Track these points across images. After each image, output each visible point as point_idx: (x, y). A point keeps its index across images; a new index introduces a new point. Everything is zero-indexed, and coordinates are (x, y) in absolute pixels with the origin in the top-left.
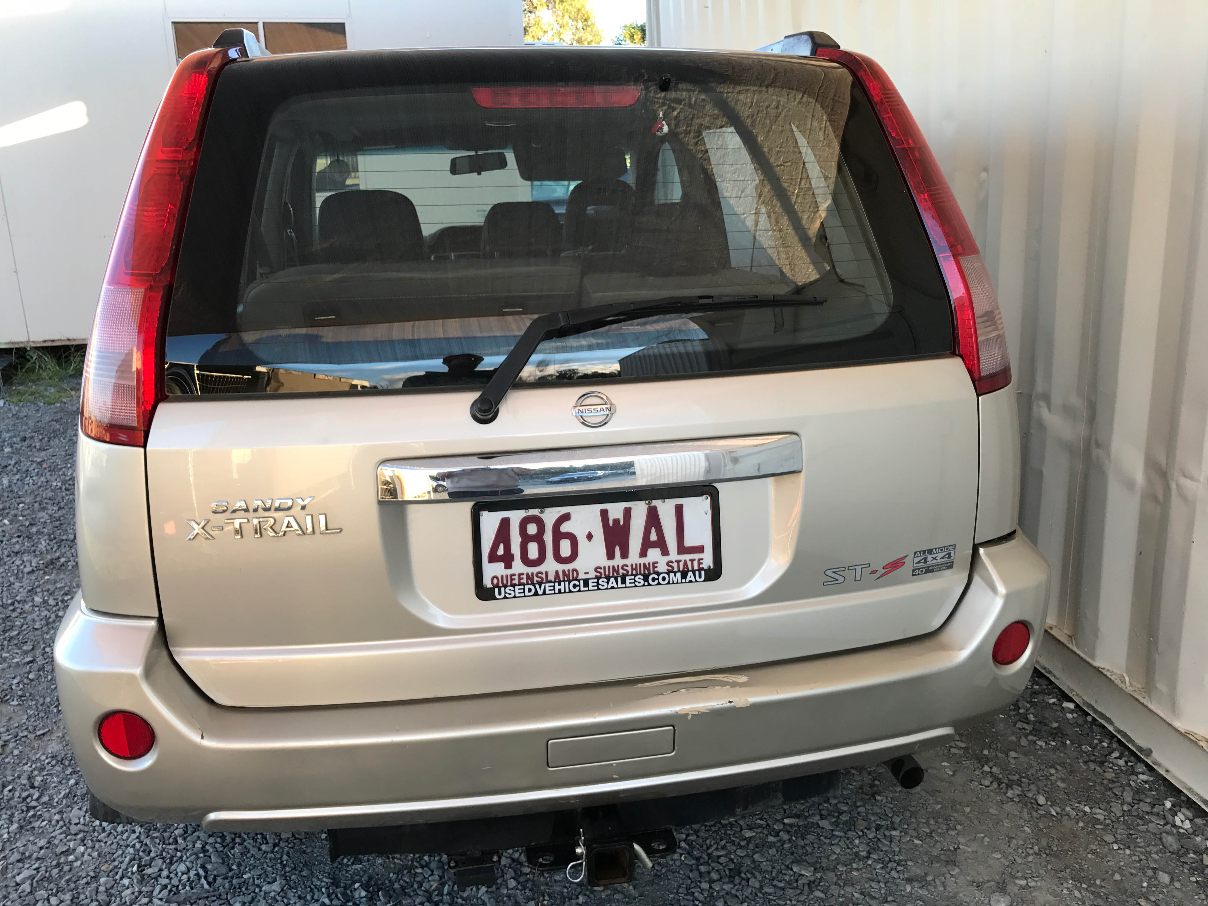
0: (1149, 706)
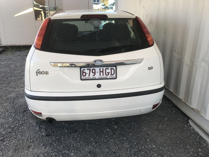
0: (187, 104)
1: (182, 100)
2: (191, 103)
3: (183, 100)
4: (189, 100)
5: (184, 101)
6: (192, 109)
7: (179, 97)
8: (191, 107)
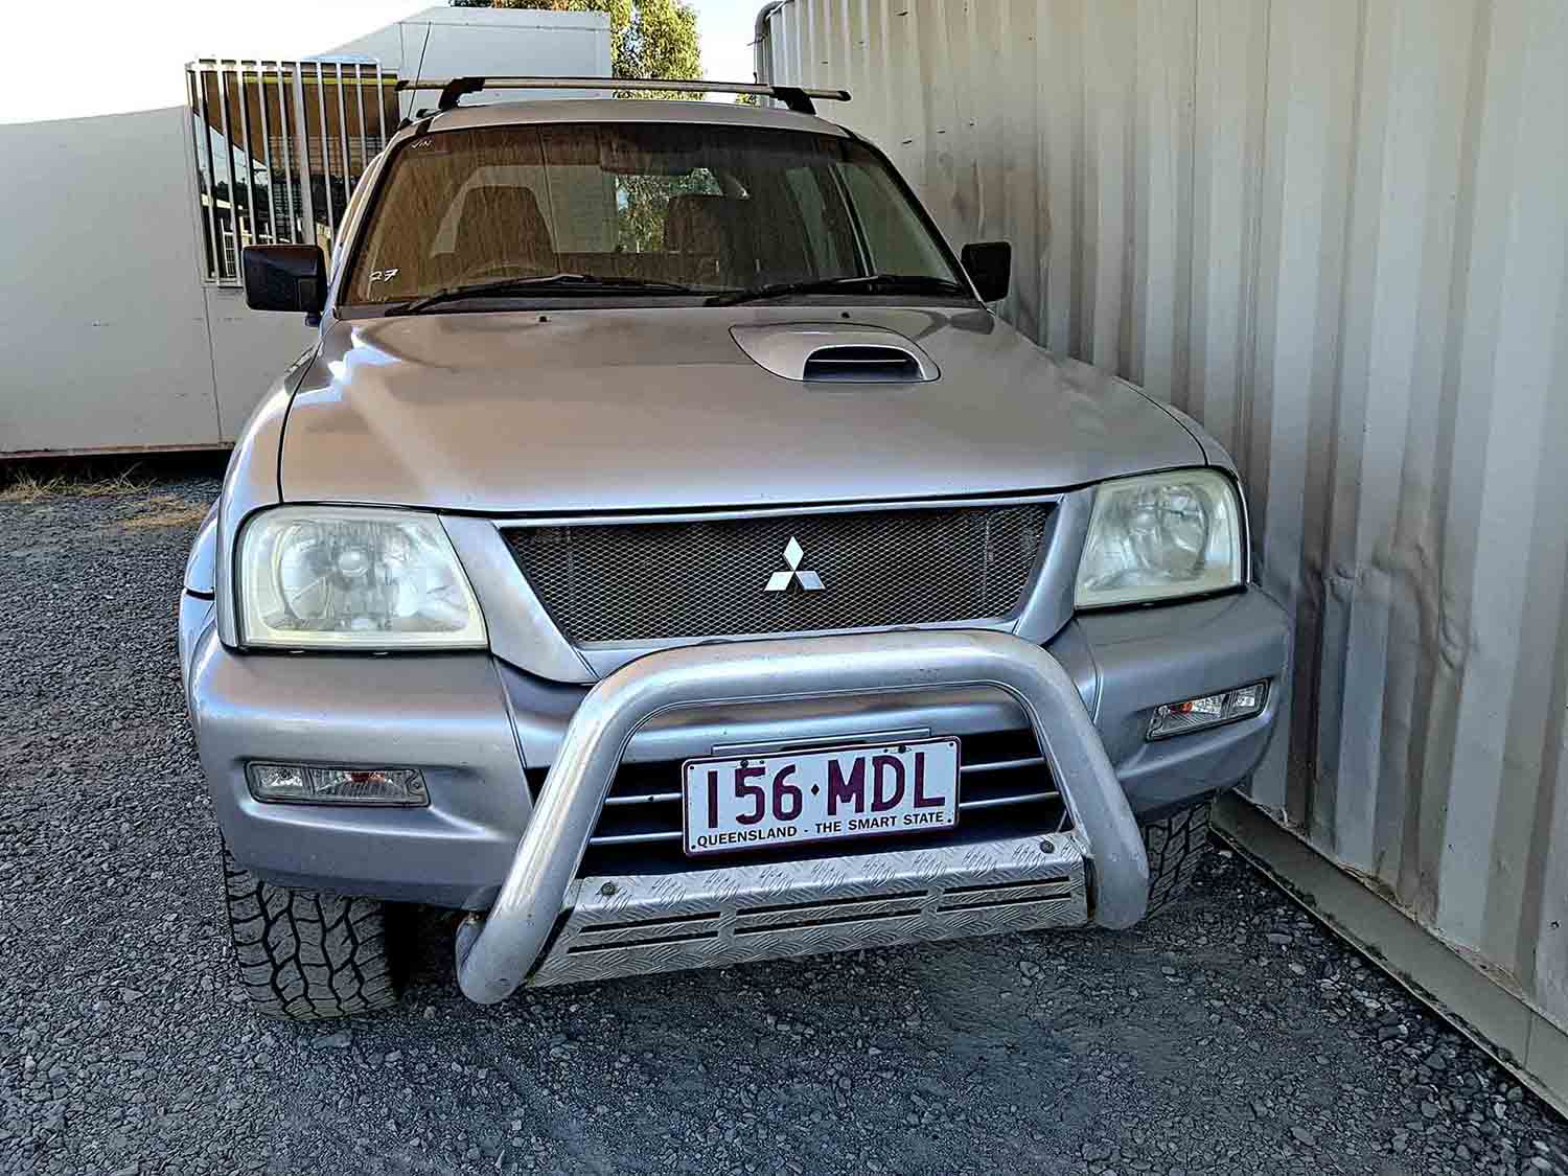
0: (1308, 844)
1: (1275, 819)
2: (1332, 839)
3: (1282, 819)
4: (1320, 819)
5: (1286, 825)
6: (1343, 873)
7: (1253, 801)
8: (1338, 860)
